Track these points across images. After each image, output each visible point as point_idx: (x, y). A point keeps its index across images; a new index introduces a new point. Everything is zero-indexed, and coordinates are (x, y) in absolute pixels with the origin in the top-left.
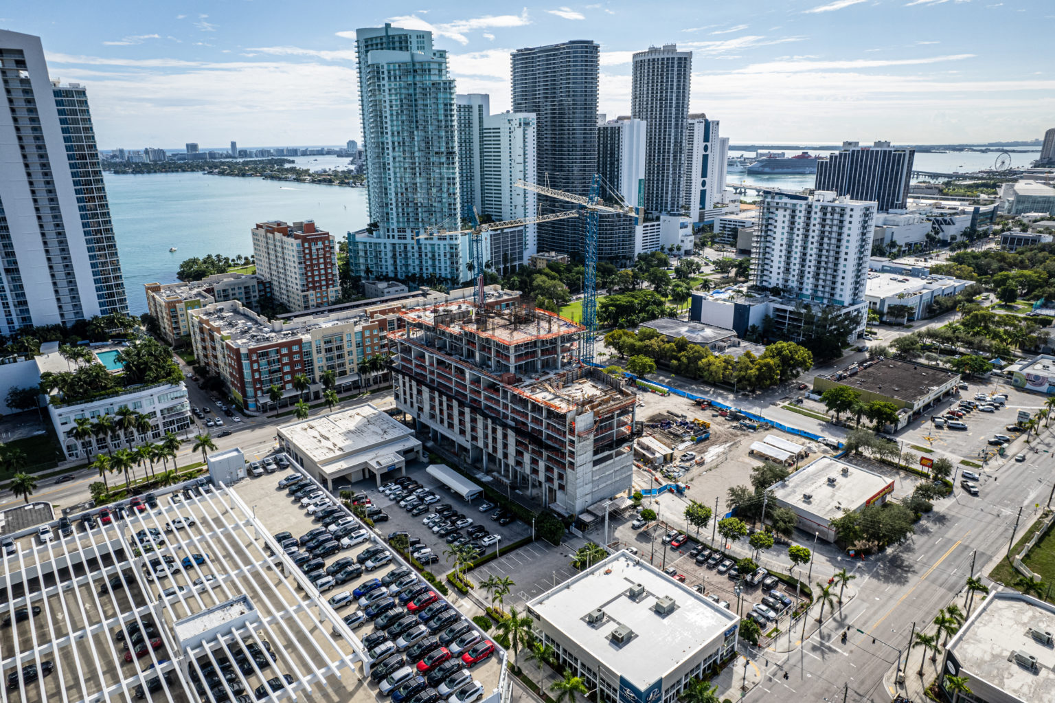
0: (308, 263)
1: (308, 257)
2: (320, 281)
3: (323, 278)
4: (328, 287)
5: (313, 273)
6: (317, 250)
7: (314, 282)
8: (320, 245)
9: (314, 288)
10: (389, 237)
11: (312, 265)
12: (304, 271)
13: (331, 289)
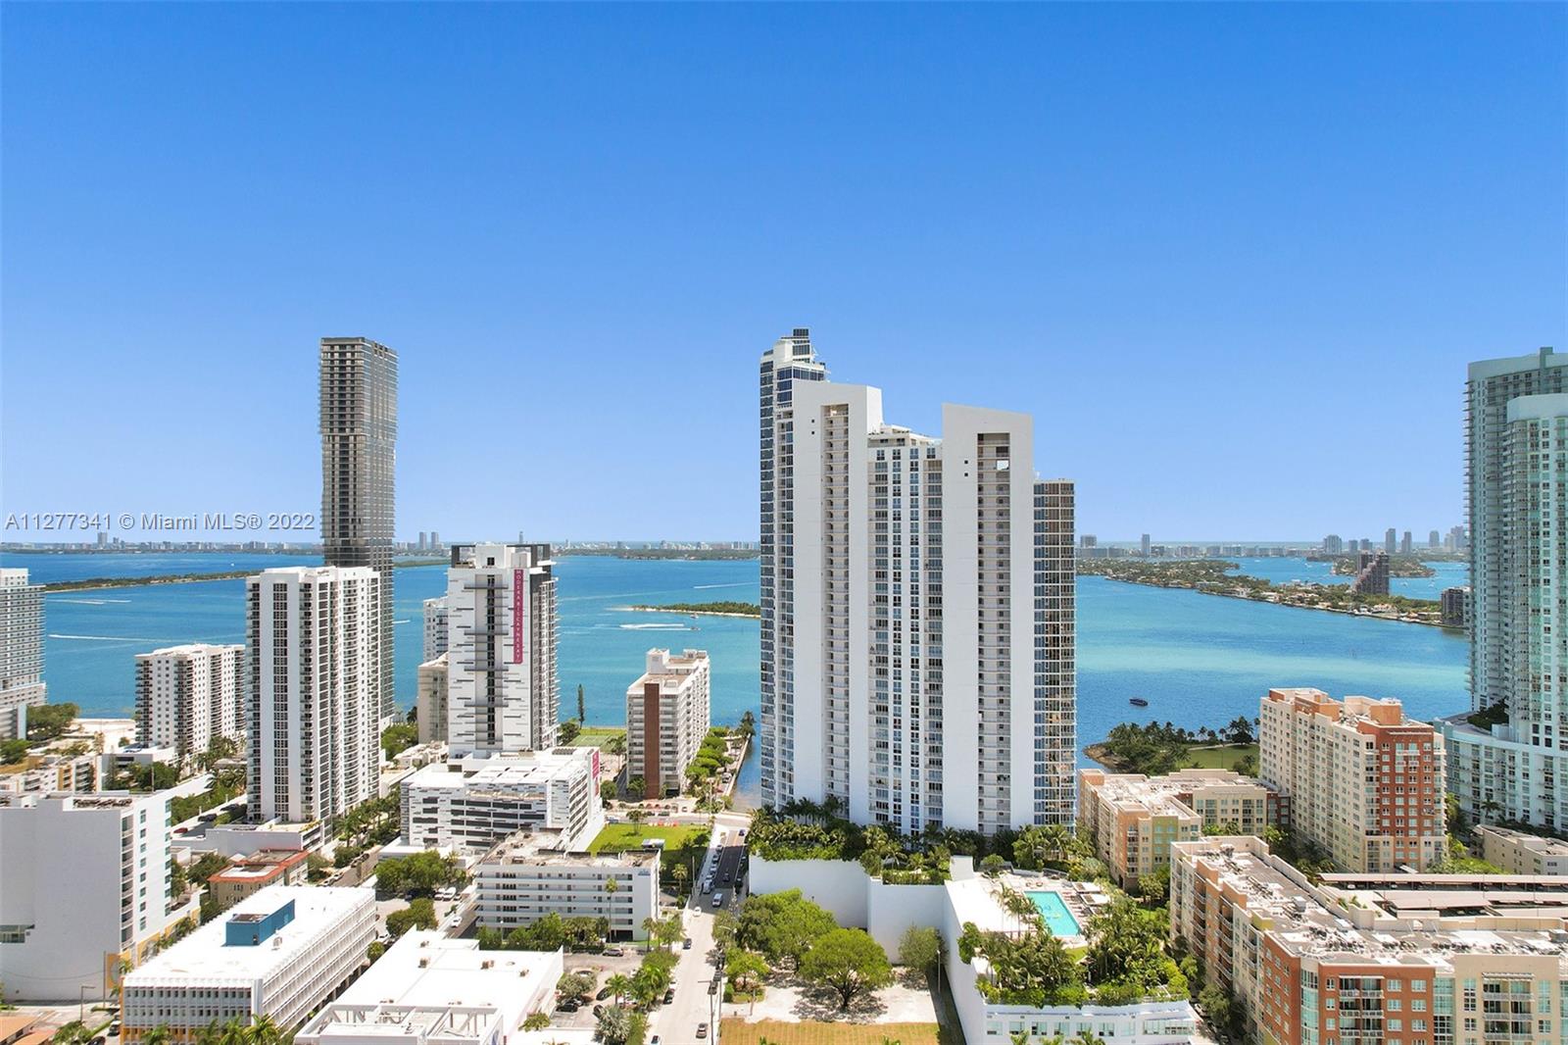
0: (1386, 780)
1: (1386, 769)
2: (1406, 818)
3: (1413, 813)
4: (1420, 833)
5: (1393, 802)
6: (1406, 758)
7: (1393, 819)
8: (1413, 751)
9: (1393, 831)
10: (1536, 741)
11: (1393, 786)
12: (1375, 795)
13: (1427, 837)
